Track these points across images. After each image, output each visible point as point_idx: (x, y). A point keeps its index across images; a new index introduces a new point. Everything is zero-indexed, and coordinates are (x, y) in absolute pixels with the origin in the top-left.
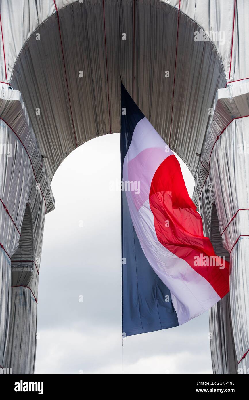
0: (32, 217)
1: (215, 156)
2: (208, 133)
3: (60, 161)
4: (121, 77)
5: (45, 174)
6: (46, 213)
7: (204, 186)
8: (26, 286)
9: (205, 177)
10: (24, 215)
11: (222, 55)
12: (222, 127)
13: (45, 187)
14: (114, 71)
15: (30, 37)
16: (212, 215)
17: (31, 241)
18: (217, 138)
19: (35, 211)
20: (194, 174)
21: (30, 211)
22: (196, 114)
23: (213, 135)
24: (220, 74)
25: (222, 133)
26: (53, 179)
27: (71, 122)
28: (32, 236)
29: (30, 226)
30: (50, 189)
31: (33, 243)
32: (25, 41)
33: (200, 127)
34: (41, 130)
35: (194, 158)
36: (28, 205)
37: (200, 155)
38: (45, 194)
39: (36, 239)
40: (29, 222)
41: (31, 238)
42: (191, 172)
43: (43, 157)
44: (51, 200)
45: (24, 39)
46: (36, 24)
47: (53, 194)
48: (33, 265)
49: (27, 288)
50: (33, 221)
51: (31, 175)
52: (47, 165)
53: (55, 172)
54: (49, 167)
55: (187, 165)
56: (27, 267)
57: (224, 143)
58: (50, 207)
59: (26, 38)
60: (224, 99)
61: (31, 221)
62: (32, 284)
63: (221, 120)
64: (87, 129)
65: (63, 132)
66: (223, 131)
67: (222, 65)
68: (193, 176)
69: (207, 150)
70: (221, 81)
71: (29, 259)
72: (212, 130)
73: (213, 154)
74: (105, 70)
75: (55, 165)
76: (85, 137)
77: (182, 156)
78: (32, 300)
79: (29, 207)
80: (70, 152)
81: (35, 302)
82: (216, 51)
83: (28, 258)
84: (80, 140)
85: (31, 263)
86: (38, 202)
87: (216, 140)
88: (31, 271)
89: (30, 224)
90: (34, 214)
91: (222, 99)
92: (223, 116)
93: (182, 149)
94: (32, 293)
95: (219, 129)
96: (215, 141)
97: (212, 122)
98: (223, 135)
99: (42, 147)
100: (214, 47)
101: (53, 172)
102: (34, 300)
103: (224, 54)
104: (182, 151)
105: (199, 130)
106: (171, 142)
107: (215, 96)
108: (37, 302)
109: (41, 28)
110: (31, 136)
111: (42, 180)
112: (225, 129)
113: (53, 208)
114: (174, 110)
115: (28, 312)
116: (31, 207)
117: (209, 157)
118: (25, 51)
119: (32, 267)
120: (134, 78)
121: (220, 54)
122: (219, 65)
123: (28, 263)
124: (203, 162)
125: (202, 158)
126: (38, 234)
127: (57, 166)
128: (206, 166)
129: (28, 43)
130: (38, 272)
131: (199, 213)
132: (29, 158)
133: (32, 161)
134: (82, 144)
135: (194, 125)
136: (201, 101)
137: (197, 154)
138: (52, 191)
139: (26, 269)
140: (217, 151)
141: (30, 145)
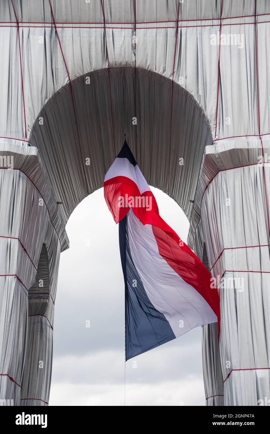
0: (48, 255)
1: (204, 203)
2: (198, 183)
3: (74, 206)
4: (125, 135)
5: (60, 218)
6: (61, 252)
7: (197, 228)
8: (43, 315)
9: (197, 221)
10: (41, 253)
11: (209, 118)
12: (210, 177)
13: (60, 229)
14: (119, 130)
15: (47, 103)
16: (203, 253)
17: (47, 276)
18: (206, 187)
19: (51, 250)
20: (189, 218)
21: (46, 250)
22: (190, 167)
23: (202, 184)
24: (208, 134)
25: (210, 183)
26: (68, 222)
27: (83, 173)
28: (48, 271)
29: (46, 263)
30: (64, 230)
31: (49, 277)
32: (42, 106)
33: (193, 178)
34: (57, 180)
35: (189, 204)
36: (44, 245)
37: (193, 202)
38: (60, 235)
39: (52, 275)
40: (45, 259)
41: (47, 273)
42: (187, 216)
43: (58, 203)
44: (66, 240)
45: (42, 105)
46: (52, 92)
47: (67, 235)
48: (49, 296)
49: (44, 317)
50: (49, 258)
51: (47, 219)
52: (62, 210)
53: (69, 216)
54: (64, 212)
55: (183, 210)
56: (44, 298)
57: (212, 191)
58: (64, 247)
59: (44, 104)
60: (211, 154)
61: (47, 259)
62: (48, 313)
63: (209, 171)
64: (97, 179)
65: (77, 183)
66: (211, 181)
67: (209, 126)
68: (188, 220)
69: (198, 197)
70: (209, 139)
71: (46, 292)
72: (202, 181)
73: (203, 201)
74: (111, 130)
75: (70, 210)
76: (96, 186)
77: (179, 202)
78: (48, 327)
79: (45, 247)
80: (83, 199)
81: (51, 329)
82: (204, 115)
83: (45, 290)
84: (91, 189)
85: (47, 295)
86: (54, 243)
87: (206, 189)
88: (47, 302)
89: (46, 261)
90: (50, 252)
91: (209, 154)
92: (211, 169)
93: (179, 196)
94: (48, 322)
95: (207, 179)
96: (204, 190)
97: (202, 174)
98: (211, 185)
99: (58, 195)
100: (203, 111)
101: (68, 216)
102: (49, 327)
103: (211, 117)
104: (179, 198)
105: (193, 180)
106: (169, 190)
107: (204, 151)
108: (52, 329)
109: (57, 95)
110: (47, 186)
111: (57, 223)
112: (212, 179)
113: (67, 247)
114: (171, 163)
115: (44, 338)
116: (47, 246)
117: (200, 203)
118: (43, 114)
119: (48, 298)
120: (137, 136)
121: (207, 117)
122: (206, 126)
123: (44, 295)
124: (196, 208)
125: (195, 204)
126: (53, 270)
127: (71, 211)
128: (198, 211)
129: (46, 109)
130: (54, 303)
131: (193, 251)
132: (45, 205)
133: (48, 206)
134: (93, 192)
135: (188, 176)
136: (193, 155)
137: (191, 201)
138: (67, 233)
139: (43, 300)
140: (207, 199)
141: (46, 193)
